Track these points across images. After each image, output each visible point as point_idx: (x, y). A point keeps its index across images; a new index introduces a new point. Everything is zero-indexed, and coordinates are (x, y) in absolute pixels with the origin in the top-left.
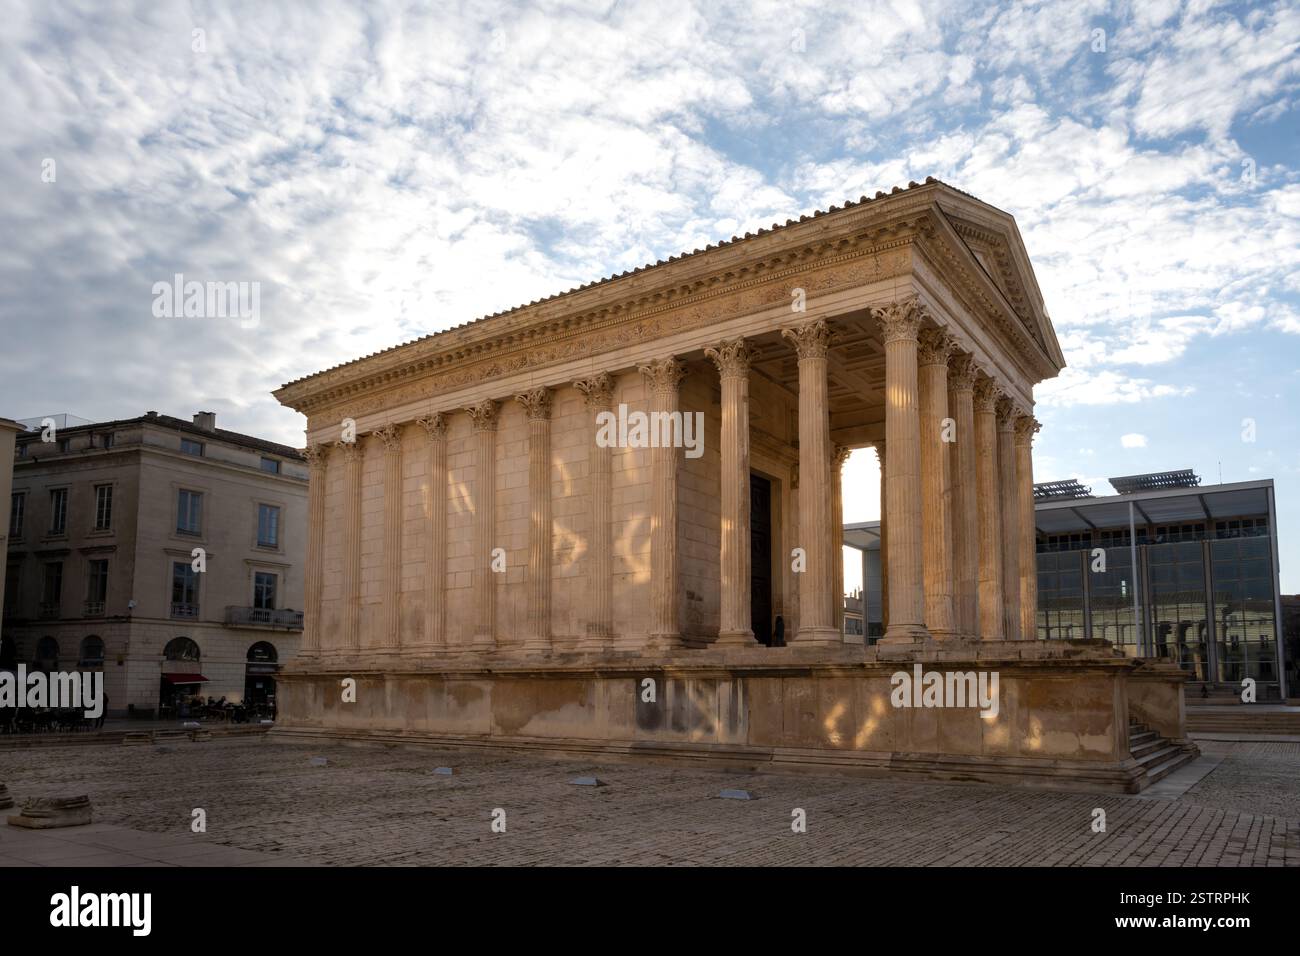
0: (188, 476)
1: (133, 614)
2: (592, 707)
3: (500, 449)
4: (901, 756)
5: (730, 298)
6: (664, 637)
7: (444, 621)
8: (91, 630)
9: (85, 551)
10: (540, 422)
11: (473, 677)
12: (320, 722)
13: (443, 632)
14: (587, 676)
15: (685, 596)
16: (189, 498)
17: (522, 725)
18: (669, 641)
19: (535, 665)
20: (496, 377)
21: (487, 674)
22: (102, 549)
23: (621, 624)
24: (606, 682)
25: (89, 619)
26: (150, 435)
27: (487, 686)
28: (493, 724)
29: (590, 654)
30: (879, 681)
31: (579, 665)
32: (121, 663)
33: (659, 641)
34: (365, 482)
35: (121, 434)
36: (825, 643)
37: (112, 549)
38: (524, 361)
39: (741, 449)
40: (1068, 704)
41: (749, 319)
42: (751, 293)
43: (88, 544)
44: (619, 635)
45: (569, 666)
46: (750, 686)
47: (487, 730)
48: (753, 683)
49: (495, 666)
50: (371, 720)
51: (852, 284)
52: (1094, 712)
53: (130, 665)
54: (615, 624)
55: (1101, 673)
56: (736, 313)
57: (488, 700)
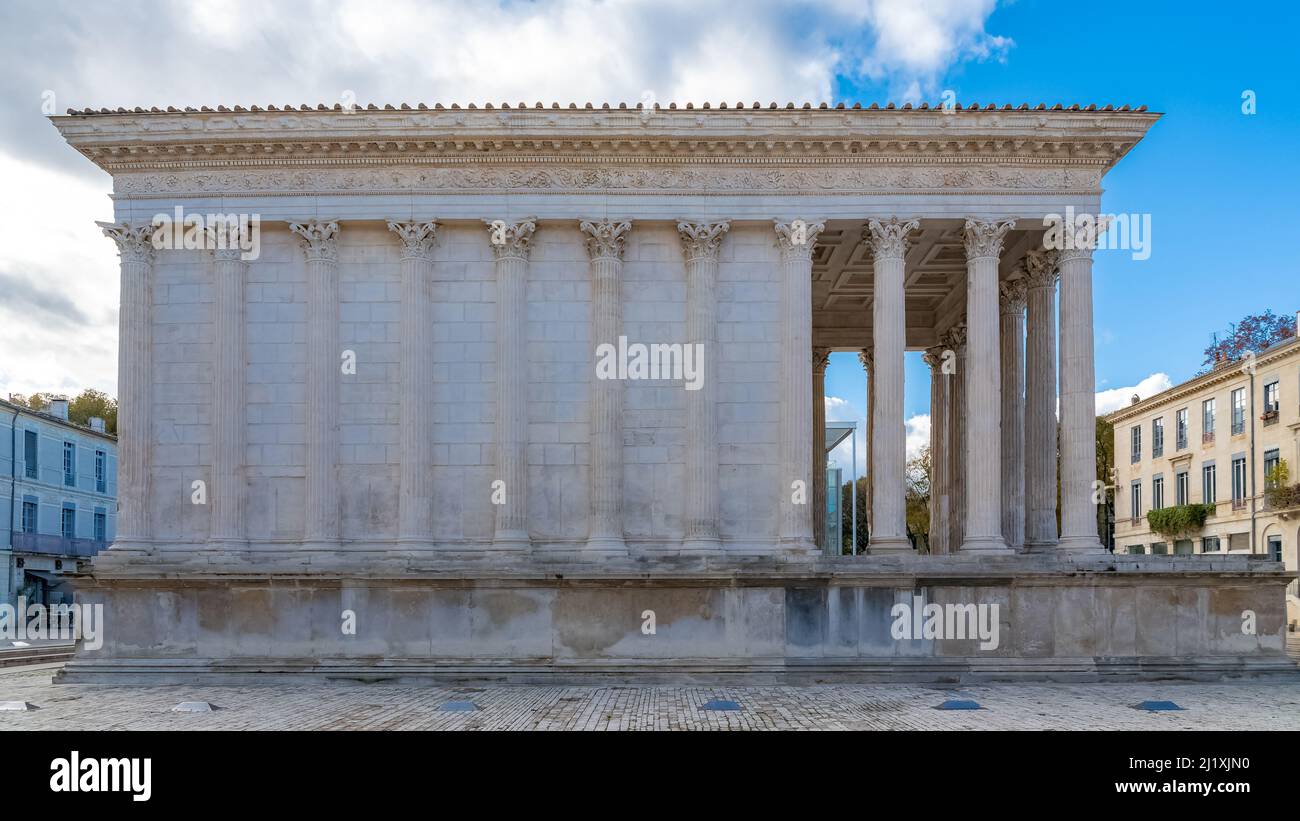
2: (721, 620)
3: (538, 287)
4: (1103, 660)
5: (901, 170)
11: (523, 584)
17: (607, 645)
20: (544, 189)
24: (741, 592)
27: (547, 597)
28: (557, 645)
38: (590, 180)
41: (922, 199)
42: (926, 171)
45: (685, 572)
46: (937, 595)
47: (549, 653)
48: (941, 592)
50: (312, 645)
51: (1037, 190)
52: (1270, 616)
56: (904, 188)
57: (546, 614)
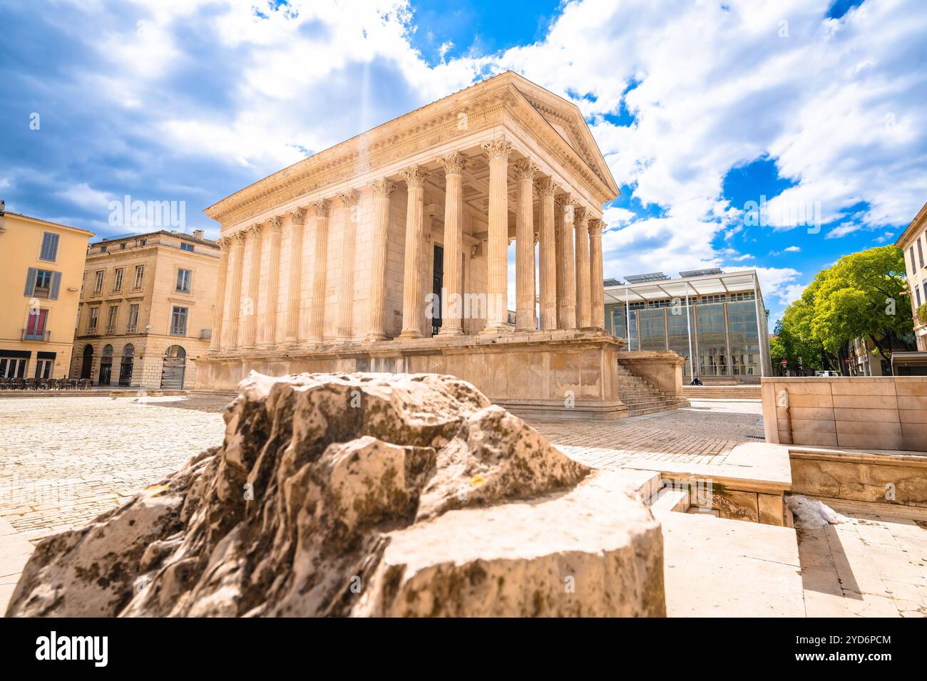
0: (184, 260)
1: (149, 332)
3: (305, 235)
5: (413, 144)
6: (374, 334)
7: (275, 330)
8: (129, 341)
9: (128, 300)
10: (323, 218)
11: (281, 360)
12: (213, 387)
13: (273, 336)
14: (332, 358)
15: (393, 313)
16: (184, 274)
18: (377, 337)
19: (310, 352)
20: (303, 195)
21: (286, 358)
22: (136, 298)
23: (356, 328)
24: (342, 361)
25: (128, 335)
26: (163, 239)
27: (288, 364)
29: (337, 345)
30: (477, 356)
31: (330, 351)
32: (141, 358)
33: (370, 337)
34: (245, 257)
35: (150, 240)
36: (452, 335)
37: (142, 298)
38: (316, 186)
39: (416, 227)
40: (576, 367)
42: (424, 140)
43: (130, 296)
44: (354, 335)
45: (326, 352)
46: (412, 361)
48: (414, 359)
49: (291, 354)
52: (590, 371)
53: (146, 359)
54: (353, 329)
55: (594, 347)
56: (417, 150)
